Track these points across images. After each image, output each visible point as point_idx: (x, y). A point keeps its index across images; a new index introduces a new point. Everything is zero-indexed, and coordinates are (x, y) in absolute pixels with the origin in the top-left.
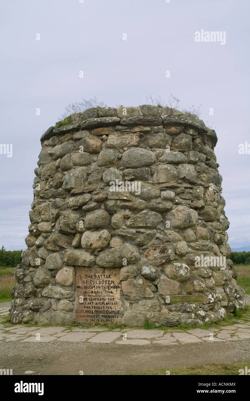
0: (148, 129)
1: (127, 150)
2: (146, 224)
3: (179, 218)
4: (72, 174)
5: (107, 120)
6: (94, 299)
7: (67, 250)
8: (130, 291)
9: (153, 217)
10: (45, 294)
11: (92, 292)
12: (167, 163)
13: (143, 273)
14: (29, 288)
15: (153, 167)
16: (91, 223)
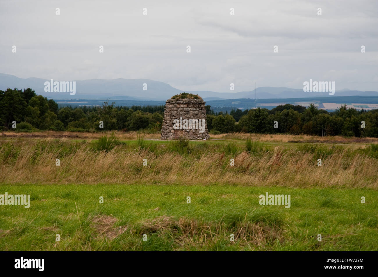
1: (185, 108)
8: (184, 134)
10: (169, 134)
11: (178, 134)
12: (192, 111)
14: (166, 133)
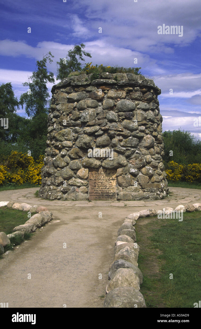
0: (131, 88)
1: (120, 100)
2: (132, 145)
3: (148, 142)
4: (87, 113)
5: (109, 81)
6: (100, 186)
7: (83, 158)
8: (123, 181)
9: (135, 141)
10: (71, 183)
11: (99, 182)
12: (141, 110)
13: (131, 172)
14: (59, 180)
15: (135, 112)
16: (101, 143)
